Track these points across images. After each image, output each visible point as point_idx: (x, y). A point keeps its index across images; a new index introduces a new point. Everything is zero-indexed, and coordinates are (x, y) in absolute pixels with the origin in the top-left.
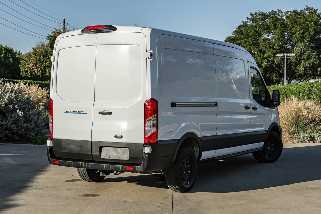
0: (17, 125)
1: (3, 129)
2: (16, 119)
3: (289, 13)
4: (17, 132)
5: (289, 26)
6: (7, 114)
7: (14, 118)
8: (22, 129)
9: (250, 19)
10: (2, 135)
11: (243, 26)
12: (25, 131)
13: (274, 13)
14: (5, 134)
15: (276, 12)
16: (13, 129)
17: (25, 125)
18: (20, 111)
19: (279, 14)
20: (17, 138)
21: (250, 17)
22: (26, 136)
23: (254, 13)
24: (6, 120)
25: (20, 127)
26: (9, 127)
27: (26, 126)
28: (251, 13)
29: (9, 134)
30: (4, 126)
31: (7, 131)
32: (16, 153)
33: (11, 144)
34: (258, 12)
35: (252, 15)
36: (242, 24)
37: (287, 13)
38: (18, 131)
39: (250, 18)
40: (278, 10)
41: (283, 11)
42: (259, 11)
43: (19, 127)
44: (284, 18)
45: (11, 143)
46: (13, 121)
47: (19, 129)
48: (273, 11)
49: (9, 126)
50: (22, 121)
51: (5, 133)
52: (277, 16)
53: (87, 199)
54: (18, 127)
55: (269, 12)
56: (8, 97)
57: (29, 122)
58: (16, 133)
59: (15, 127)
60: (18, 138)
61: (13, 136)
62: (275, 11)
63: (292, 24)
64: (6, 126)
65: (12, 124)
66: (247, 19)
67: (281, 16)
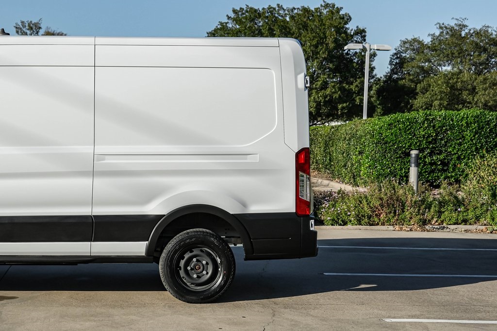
3: (296, 11)
5: (294, 32)
9: (232, 19)
11: (221, 29)
13: (271, 10)
15: (274, 9)
19: (280, 12)
21: (232, 15)
23: (239, 9)
28: (233, 8)
34: (244, 7)
35: (234, 11)
36: (219, 27)
37: (292, 11)
39: (232, 17)
40: (278, 5)
41: (285, 8)
42: (246, 6)
44: (288, 19)
48: (270, 7)
52: (276, 15)
55: (263, 9)
62: (274, 7)
63: (300, 29)
66: (227, 18)
67: (282, 16)
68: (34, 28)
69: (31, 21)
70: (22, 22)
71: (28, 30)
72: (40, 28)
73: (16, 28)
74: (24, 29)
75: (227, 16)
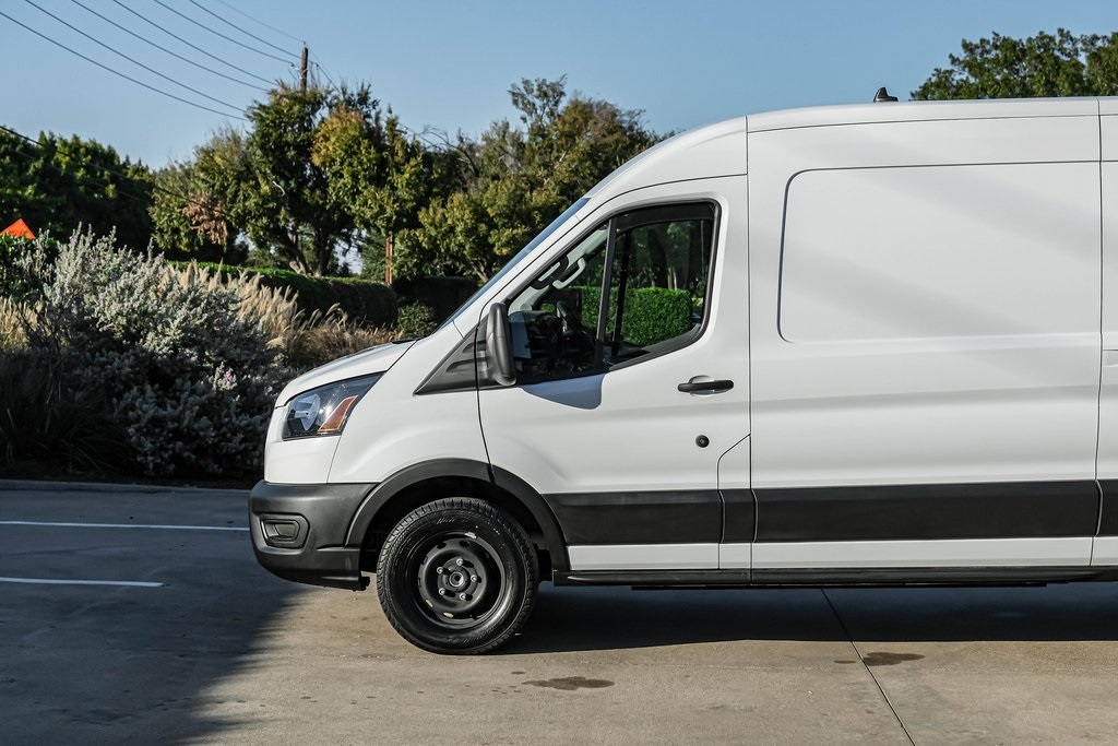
0: (216, 419)
1: (165, 433)
2: (210, 400)
3: (1099, 43)
4: (215, 445)
5: (1099, 89)
6: (179, 381)
7: (205, 397)
8: (234, 434)
9: (960, 63)
10: (162, 459)
11: (938, 85)
12: (243, 441)
13: (1045, 41)
14: (170, 452)
15: (1052, 39)
16: (201, 433)
17: (245, 422)
18: (225, 369)
19: (1065, 46)
20: (214, 468)
21: (962, 55)
22: (249, 462)
23: (976, 41)
24: (174, 402)
25: (224, 429)
26: (188, 427)
27: (248, 425)
28: (964, 41)
29: (186, 454)
30: (171, 425)
31: (180, 444)
32: (230, 523)
33: (195, 489)
34: (990, 37)
35: (967, 46)
36: (934, 79)
37: (1093, 44)
38: (220, 441)
39: (961, 59)
40: (1061, 31)
41: (1076, 35)
42: (993, 36)
43: (222, 425)
44: (1082, 59)
45: (192, 485)
46: (202, 405)
47: (224, 435)
48: (1042, 36)
49: (186, 422)
50: (233, 407)
51: (173, 449)
52: (1057, 53)
53: (572, 697)
54: (217, 428)
55: (1030, 40)
56: (185, 319)
57: (255, 410)
58: (210, 451)
59: (209, 427)
60: (216, 466)
61: (202, 462)
62: (1051, 34)
63: (1112, 80)
64: (176, 425)
65: (199, 416)
66: (949, 61)
67: (1069, 55)
68: (550, 93)
69: (544, 80)
70: (526, 82)
71: (537, 97)
72: (562, 94)
73: (514, 94)
74: (530, 98)
75: (951, 56)
